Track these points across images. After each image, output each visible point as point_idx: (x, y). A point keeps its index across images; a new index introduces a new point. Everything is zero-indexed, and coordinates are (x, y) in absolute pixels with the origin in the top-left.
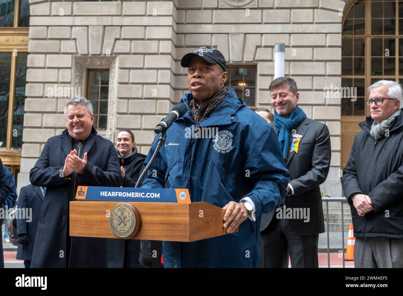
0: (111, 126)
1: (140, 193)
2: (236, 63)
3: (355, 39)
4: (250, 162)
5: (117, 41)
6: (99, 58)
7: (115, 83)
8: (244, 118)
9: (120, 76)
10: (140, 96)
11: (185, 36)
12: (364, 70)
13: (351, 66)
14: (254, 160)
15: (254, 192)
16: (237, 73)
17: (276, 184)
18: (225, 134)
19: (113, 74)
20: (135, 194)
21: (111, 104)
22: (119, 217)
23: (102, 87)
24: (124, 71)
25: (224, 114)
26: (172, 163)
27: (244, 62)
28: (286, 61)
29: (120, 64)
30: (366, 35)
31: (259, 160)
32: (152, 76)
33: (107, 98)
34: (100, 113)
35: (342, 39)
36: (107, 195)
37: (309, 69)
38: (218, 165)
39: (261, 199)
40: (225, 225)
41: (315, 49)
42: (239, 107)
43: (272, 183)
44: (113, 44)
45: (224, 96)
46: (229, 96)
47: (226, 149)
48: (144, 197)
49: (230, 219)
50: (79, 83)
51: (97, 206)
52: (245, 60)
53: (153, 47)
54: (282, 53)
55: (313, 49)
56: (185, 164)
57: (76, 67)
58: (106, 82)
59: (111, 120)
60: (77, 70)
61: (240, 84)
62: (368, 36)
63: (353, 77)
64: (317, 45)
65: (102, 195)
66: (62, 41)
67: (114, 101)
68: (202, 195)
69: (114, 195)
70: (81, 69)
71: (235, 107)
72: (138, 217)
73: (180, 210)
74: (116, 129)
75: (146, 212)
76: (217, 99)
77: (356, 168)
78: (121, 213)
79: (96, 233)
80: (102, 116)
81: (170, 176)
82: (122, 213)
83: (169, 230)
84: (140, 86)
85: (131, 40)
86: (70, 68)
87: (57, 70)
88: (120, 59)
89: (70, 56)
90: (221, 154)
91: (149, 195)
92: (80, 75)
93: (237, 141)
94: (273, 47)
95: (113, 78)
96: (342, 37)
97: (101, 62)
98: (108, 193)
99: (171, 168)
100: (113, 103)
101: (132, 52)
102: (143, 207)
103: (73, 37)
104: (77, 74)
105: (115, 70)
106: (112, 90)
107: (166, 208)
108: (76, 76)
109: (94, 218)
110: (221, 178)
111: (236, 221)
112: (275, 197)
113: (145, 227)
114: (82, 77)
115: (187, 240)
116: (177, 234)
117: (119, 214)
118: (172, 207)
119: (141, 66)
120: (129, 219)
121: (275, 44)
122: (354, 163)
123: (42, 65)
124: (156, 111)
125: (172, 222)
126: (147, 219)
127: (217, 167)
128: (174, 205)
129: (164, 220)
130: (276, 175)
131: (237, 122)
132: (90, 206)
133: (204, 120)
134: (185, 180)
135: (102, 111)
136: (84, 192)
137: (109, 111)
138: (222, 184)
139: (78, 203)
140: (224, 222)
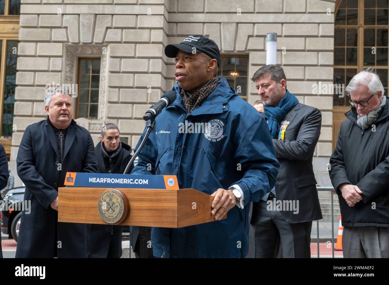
0: (102, 115)
1: (128, 179)
2: (228, 52)
3: (347, 29)
4: (240, 151)
5: (109, 30)
6: (90, 46)
7: (106, 72)
8: (235, 107)
9: (111, 65)
10: (131, 85)
11: (177, 25)
12: (356, 60)
13: (343, 56)
14: (244, 149)
15: (243, 180)
16: (229, 63)
17: (266, 173)
18: (216, 123)
19: (104, 63)
20: (123, 180)
21: (102, 93)
22: (107, 203)
23: (92, 76)
24: (115, 60)
25: (216, 103)
26: (163, 150)
27: (236, 52)
28: (278, 50)
29: (111, 52)
30: (358, 26)
31: (249, 149)
32: (143, 65)
33: (98, 87)
34: (91, 102)
35: (335, 29)
36: (96, 181)
37: (301, 59)
38: (209, 153)
39: (250, 187)
40: (213, 212)
41: (307, 39)
42: (231, 96)
43: (262, 172)
44: (105, 33)
45: (216, 84)
46: (221, 85)
47: (217, 137)
48: (132, 183)
49: (218, 206)
50: (70, 71)
51: (85, 192)
52: (237, 49)
53: (145, 36)
54: (275, 43)
55: (305, 39)
56: (176, 152)
57: (67, 56)
58: (97, 71)
59: (102, 109)
60: (68, 58)
61: (232, 74)
62: (361, 26)
63: (346, 67)
64: (309, 34)
65: (91, 181)
66: (53, 30)
67: (105, 89)
68: (192, 183)
69: (102, 181)
70: (72, 57)
71: (227, 96)
72: (126, 203)
73: (168, 196)
74: (107, 118)
75: (134, 199)
76: (209, 87)
77: (343, 157)
78: (109, 199)
79: (85, 219)
80: (93, 105)
81: (161, 163)
82: (111, 200)
83: (158, 216)
84: (132, 75)
85: (122, 28)
86: (61, 57)
87: (47, 58)
88: (111, 48)
89: (61, 44)
90: (211, 142)
91: (137, 181)
92: (71, 63)
93: (227, 130)
94: (265, 36)
95: (104, 67)
96: (335, 27)
97: (93, 50)
98: (96, 179)
99: (161, 155)
100: (104, 92)
101: (124, 40)
102: (131, 193)
103: (64, 26)
104: (68, 63)
105: (106, 59)
106: (103, 79)
107: (154, 194)
108: (67, 65)
109: (83, 204)
110: (211, 165)
111: (224, 207)
112: (264, 186)
113: (133, 214)
114: (72, 66)
115: (175, 226)
116: (165, 220)
117: (108, 200)
118: (160, 194)
119: (133, 55)
120: (117, 205)
121: (267, 34)
122: (341, 151)
123: (33, 54)
124: (147, 100)
125: (160, 208)
126: (134, 205)
127: (208, 155)
128: (162, 192)
129: (152, 206)
130: (266, 164)
131: (229, 111)
132: (79, 192)
133: (196, 108)
134: (176, 167)
135: (93, 100)
136: (72, 178)
137: (100, 100)
138: (212, 172)
139: (67, 189)
140: (212, 209)
